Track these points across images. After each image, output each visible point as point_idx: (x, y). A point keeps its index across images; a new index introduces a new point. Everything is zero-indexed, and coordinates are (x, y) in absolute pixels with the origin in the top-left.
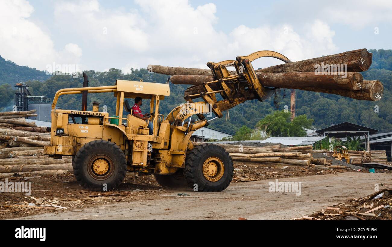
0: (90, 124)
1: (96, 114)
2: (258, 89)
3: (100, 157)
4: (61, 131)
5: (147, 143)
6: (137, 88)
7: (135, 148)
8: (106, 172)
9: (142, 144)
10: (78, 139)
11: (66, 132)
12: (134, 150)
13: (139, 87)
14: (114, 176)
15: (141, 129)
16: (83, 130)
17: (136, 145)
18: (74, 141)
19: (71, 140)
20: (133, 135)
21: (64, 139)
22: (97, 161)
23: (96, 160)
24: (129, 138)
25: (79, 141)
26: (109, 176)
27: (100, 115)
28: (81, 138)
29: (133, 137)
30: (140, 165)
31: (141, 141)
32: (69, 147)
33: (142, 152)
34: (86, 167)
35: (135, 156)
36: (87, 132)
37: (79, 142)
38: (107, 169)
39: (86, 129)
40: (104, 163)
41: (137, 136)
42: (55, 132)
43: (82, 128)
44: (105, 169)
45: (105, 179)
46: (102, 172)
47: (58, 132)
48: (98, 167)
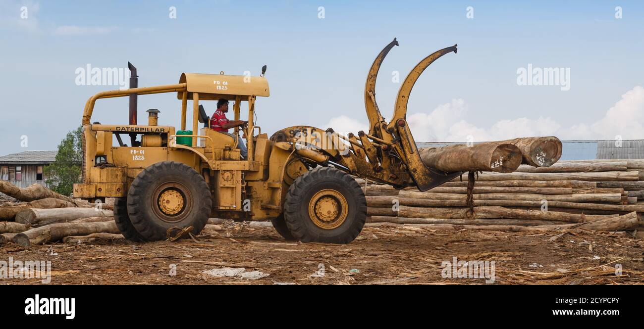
0: (146, 146)
1: (156, 130)
2: (415, 171)
3: (171, 186)
4: (103, 159)
5: (240, 173)
6: (218, 85)
7: (221, 183)
8: (180, 210)
9: (233, 175)
10: (129, 171)
11: (110, 160)
12: (221, 186)
13: (221, 85)
14: (193, 216)
15: (228, 150)
16: (136, 156)
17: (223, 178)
18: (124, 174)
19: (119, 173)
20: (218, 162)
21: (108, 172)
22: (166, 192)
23: (163, 192)
24: (212, 168)
25: (130, 173)
26: (185, 216)
27: (162, 132)
28: (134, 169)
29: (218, 165)
30: (231, 208)
31: (231, 171)
32: (117, 185)
33: (233, 188)
34: (149, 200)
35: (223, 194)
36: (143, 158)
37: (131, 176)
38: (182, 206)
39: (141, 155)
40: (177, 196)
41: (224, 163)
42: (92, 160)
43: (135, 153)
44: (179, 205)
45: (178, 221)
46: (174, 210)
47: (98, 161)
48: (168, 202)
